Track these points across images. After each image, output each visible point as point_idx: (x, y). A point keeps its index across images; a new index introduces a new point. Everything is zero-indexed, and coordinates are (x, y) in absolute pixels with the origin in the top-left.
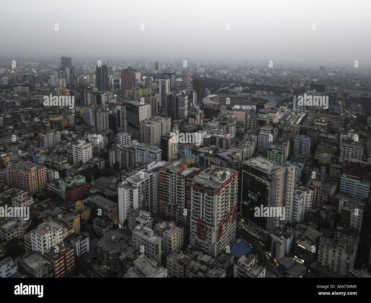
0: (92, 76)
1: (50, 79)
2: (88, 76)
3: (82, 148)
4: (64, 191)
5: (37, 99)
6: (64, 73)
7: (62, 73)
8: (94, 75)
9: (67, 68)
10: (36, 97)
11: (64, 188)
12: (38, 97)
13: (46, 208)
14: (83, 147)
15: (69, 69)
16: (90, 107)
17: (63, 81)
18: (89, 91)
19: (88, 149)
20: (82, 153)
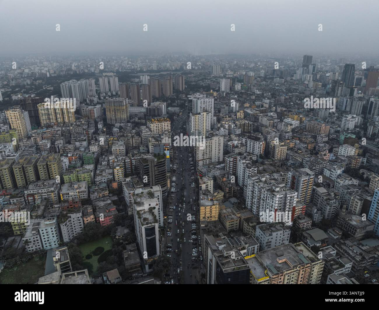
0: (335, 73)
1: (296, 74)
2: (332, 73)
3: (349, 120)
4: (343, 139)
5: (297, 88)
6: (307, 70)
7: (306, 69)
8: (337, 73)
9: (311, 65)
10: (296, 87)
11: (344, 138)
12: (298, 87)
13: (335, 144)
14: (351, 120)
15: (312, 66)
16: (345, 97)
17: (310, 77)
18: (341, 85)
19: (353, 122)
20: (349, 124)
